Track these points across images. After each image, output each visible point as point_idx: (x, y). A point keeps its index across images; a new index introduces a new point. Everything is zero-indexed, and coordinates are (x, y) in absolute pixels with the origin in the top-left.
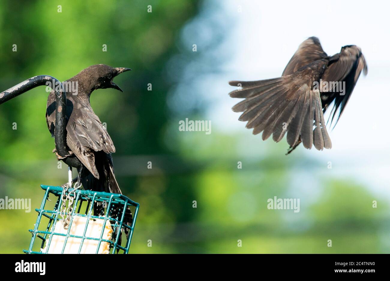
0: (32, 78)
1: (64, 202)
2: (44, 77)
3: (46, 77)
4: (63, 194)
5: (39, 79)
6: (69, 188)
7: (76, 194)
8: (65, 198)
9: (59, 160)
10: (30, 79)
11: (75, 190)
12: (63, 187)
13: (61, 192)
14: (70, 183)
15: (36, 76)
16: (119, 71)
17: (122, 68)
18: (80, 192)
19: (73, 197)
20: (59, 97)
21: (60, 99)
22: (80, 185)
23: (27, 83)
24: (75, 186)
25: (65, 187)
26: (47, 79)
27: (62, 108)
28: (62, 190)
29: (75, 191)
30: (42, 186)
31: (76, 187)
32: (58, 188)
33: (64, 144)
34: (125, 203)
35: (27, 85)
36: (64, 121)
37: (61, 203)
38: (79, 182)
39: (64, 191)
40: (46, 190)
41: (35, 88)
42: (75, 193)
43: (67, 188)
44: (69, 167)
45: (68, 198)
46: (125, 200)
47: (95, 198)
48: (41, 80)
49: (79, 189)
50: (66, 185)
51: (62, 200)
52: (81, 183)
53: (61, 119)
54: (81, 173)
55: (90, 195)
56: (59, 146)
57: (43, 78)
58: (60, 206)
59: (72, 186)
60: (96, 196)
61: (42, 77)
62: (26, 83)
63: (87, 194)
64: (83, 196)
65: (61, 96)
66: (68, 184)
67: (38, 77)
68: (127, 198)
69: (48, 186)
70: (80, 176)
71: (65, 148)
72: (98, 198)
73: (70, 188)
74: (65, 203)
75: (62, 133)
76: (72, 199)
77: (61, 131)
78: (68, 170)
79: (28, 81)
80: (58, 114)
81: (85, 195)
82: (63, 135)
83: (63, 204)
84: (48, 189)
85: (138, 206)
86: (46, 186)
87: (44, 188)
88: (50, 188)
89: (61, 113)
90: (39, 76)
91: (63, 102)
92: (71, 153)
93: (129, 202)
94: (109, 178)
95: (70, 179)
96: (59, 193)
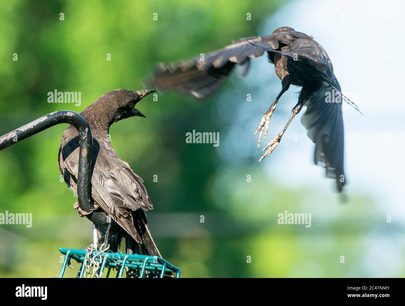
0: (51, 114)
1: (87, 268)
2: (66, 112)
3: (68, 113)
4: (87, 258)
5: (59, 115)
6: (93, 251)
7: (103, 257)
8: (88, 263)
9: (83, 216)
10: (49, 115)
11: (101, 252)
12: (86, 250)
13: (84, 256)
14: (95, 245)
15: (57, 112)
16: (142, 95)
17: (144, 91)
18: (107, 255)
19: (99, 262)
20: (84, 138)
21: (85, 140)
22: (107, 247)
23: (45, 120)
24: (101, 248)
25: (89, 250)
26: (69, 115)
27: (87, 152)
28: (86, 253)
29: (101, 254)
30: (60, 249)
31: (102, 250)
32: (81, 252)
33: (88, 196)
34: (162, 268)
35: (45, 122)
36: (89, 168)
37: (84, 269)
38: (106, 243)
39: (88, 255)
40: (65, 254)
41: (54, 126)
42: (101, 256)
43: (91, 250)
44: (94, 225)
45: (93, 263)
46: (162, 264)
47: (125, 263)
48: (62, 117)
49: (106, 252)
50: (90, 248)
51: (86, 266)
52: (108, 244)
53: (85, 165)
54: (109, 233)
55: (120, 258)
56: (82, 198)
57: (65, 114)
58: (83, 273)
59: (98, 249)
60: (127, 259)
61: (63, 112)
62: (43, 119)
63: (116, 258)
64: (112, 262)
65: (86, 137)
66: (92, 245)
67: (58, 112)
68: (165, 262)
69: (68, 249)
70: (108, 235)
71: (89, 201)
72: (130, 264)
73: (95, 250)
74: (89, 270)
75: (86, 183)
76: (98, 265)
77: (85, 181)
78: (93, 229)
79: (46, 118)
80: (82, 159)
81: (113, 259)
82: (87, 185)
83: (87, 270)
84: (68, 252)
85: (179, 272)
86: (66, 249)
87: (63, 251)
88: (71, 251)
89: (86, 158)
90: (60, 112)
91: (88, 144)
92: (96, 206)
93: (167, 267)
94: (144, 236)
95: (96, 240)
96: (82, 258)
